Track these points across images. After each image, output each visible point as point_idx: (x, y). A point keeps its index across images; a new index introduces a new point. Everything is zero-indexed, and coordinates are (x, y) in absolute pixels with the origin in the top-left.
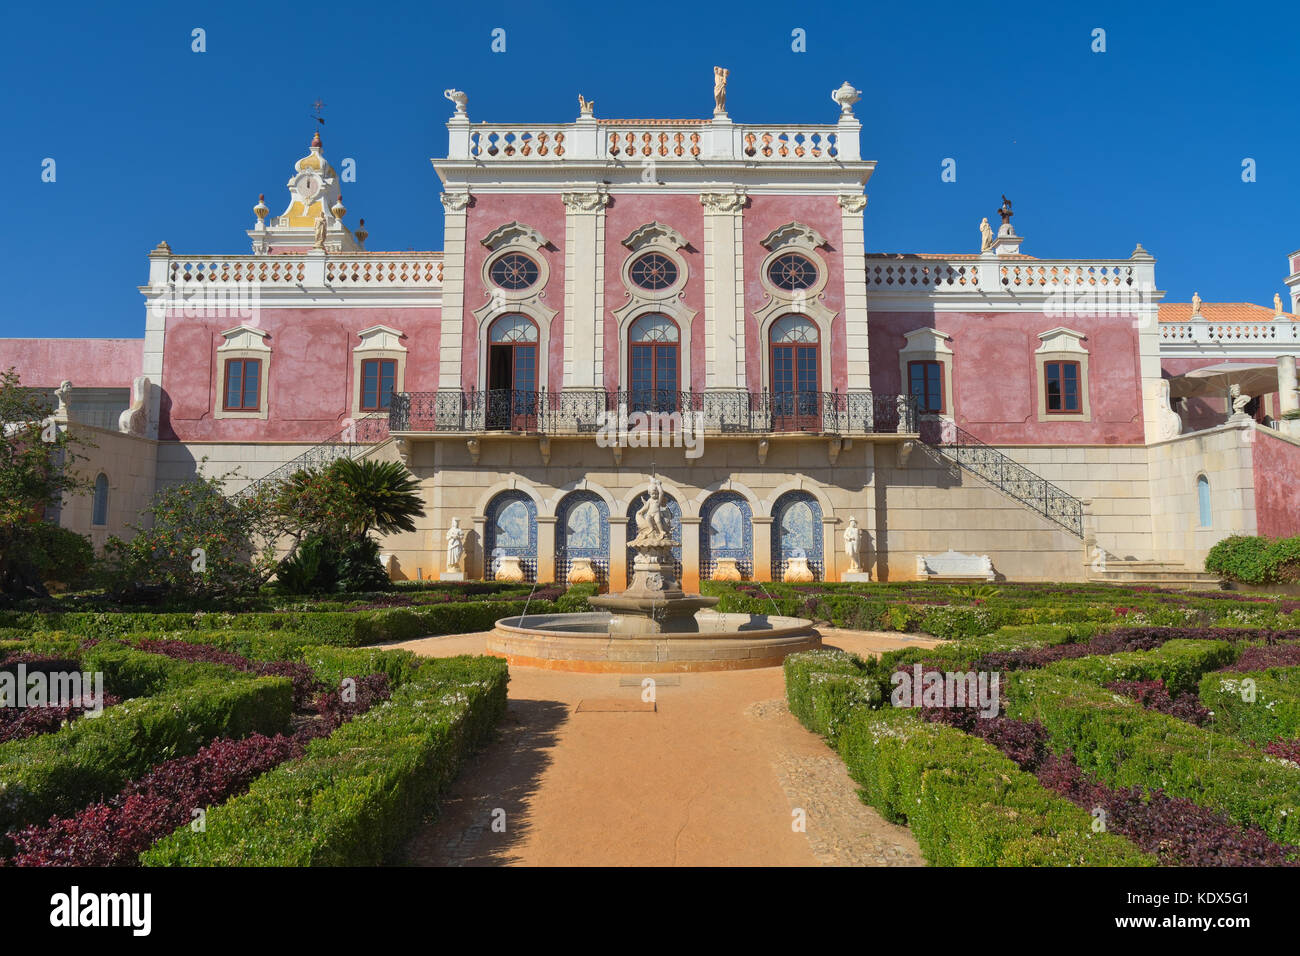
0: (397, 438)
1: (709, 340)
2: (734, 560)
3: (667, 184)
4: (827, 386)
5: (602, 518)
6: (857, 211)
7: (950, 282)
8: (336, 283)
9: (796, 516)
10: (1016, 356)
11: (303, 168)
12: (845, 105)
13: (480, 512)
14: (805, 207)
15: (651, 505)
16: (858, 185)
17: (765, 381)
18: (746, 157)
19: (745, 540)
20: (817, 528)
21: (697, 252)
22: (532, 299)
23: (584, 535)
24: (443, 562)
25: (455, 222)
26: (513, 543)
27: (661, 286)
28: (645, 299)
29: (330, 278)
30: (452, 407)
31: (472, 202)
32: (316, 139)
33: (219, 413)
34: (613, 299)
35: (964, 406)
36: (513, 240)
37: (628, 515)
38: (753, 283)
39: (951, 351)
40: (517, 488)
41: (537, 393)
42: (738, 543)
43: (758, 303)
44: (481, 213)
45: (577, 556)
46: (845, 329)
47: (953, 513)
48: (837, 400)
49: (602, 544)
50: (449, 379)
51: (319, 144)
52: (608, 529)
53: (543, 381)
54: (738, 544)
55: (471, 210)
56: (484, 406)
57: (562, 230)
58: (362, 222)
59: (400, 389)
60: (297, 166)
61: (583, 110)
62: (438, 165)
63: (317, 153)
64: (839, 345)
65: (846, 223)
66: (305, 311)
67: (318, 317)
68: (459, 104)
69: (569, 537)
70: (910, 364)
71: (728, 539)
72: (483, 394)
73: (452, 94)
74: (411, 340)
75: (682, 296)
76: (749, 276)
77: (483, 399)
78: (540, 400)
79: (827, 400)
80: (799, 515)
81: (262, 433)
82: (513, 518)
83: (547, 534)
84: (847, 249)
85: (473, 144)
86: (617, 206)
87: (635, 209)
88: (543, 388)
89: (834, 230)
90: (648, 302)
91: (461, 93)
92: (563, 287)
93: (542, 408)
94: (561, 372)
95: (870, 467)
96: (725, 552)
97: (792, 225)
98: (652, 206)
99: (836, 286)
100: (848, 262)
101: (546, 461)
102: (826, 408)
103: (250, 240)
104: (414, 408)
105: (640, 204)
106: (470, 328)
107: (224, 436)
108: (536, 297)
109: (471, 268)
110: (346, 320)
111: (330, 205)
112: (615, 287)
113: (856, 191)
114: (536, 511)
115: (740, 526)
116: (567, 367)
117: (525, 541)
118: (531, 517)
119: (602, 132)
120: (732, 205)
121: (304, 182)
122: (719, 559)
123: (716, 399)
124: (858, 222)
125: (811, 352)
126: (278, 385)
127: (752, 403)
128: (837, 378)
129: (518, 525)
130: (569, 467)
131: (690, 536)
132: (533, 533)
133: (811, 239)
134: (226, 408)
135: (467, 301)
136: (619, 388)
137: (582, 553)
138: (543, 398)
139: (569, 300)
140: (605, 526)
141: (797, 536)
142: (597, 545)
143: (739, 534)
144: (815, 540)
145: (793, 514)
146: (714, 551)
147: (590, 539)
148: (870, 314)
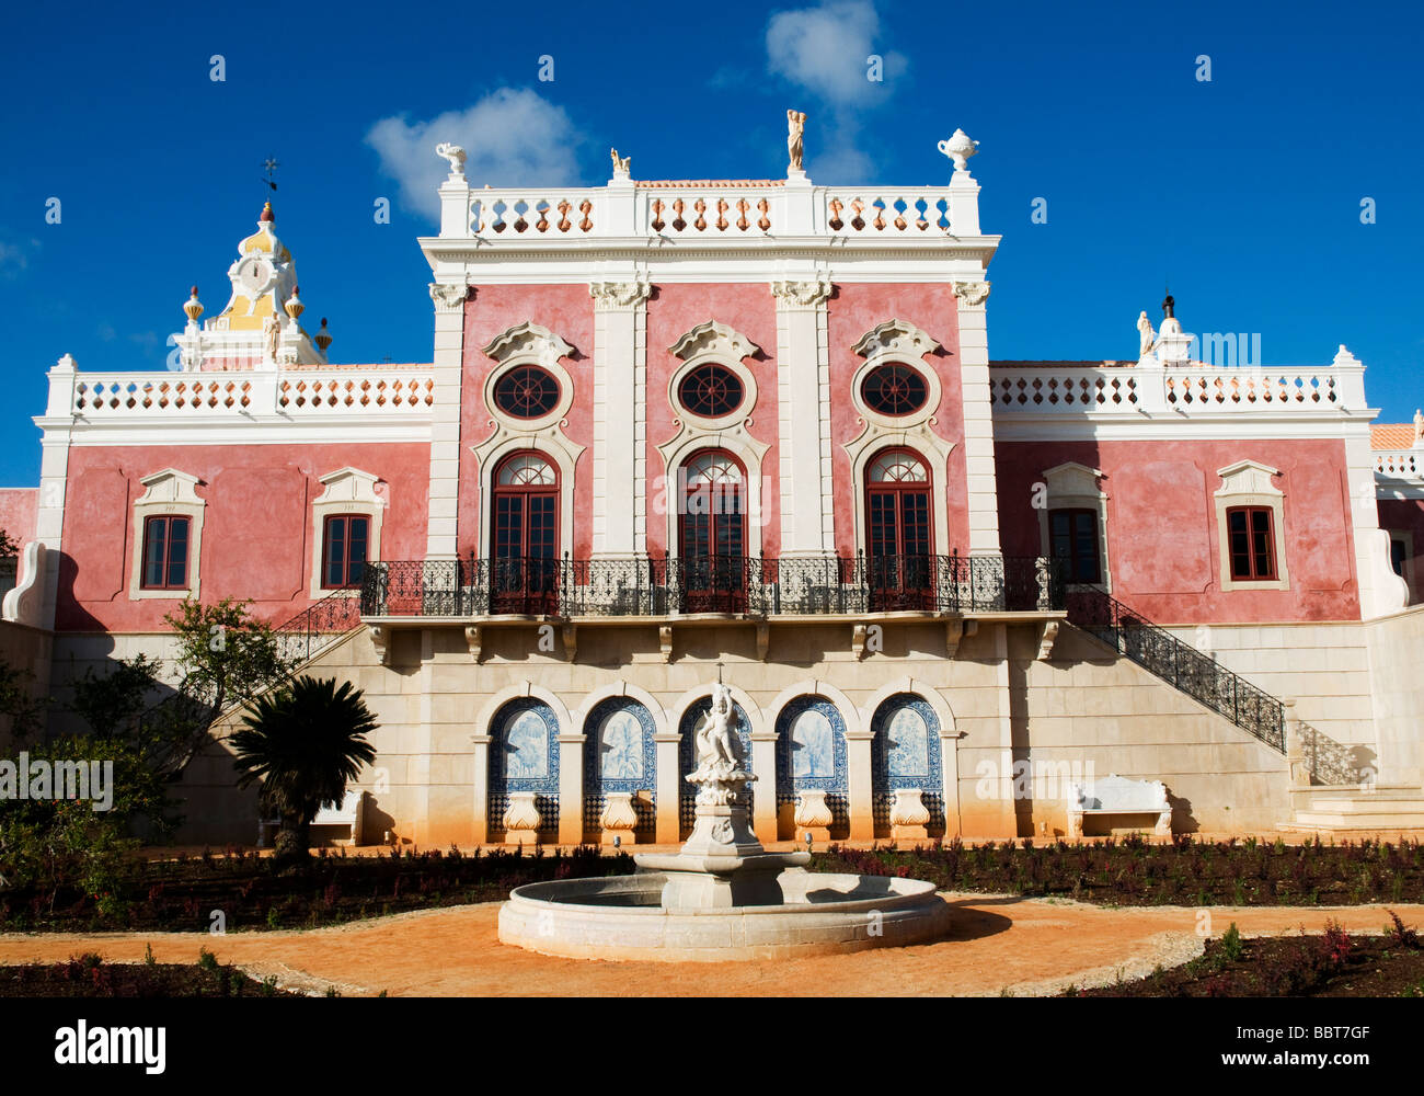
0: (372, 624)
1: (785, 485)
2: (823, 793)
4: (942, 547)
5: (646, 736)
6: (978, 303)
7: (1101, 399)
8: (291, 409)
9: (904, 730)
11: (248, 250)
12: (959, 162)
13: (482, 729)
14: (909, 299)
15: (715, 721)
16: (978, 268)
17: (859, 541)
18: (832, 232)
19: (837, 764)
20: (933, 745)
21: (770, 359)
22: (550, 431)
23: (623, 761)
25: (447, 322)
26: (524, 772)
27: (721, 410)
28: (702, 427)
29: (284, 403)
30: (442, 579)
31: (471, 296)
32: (266, 212)
33: (134, 592)
34: (659, 428)
36: (528, 349)
37: (681, 730)
38: (843, 406)
39: (1105, 495)
40: (532, 694)
41: (559, 562)
42: (826, 769)
43: (849, 433)
44: (483, 310)
45: (613, 790)
46: (964, 466)
47: (1115, 722)
48: (956, 566)
49: (646, 773)
50: (441, 545)
51: (270, 217)
52: (654, 752)
53: (566, 544)
54: (827, 771)
55: (471, 306)
56: (487, 580)
58: (324, 323)
59: (375, 556)
60: (242, 247)
61: (616, 169)
62: (426, 244)
63: (268, 232)
65: (965, 320)
66: (250, 447)
67: (267, 454)
68: (455, 164)
69: (604, 755)
70: (1051, 514)
71: (814, 764)
72: (486, 563)
73: (445, 150)
74: (387, 485)
75: (749, 424)
76: (837, 395)
77: (485, 569)
78: (562, 571)
79: (942, 566)
80: (908, 728)
82: (526, 731)
83: (572, 758)
85: (473, 217)
86: (663, 298)
87: (687, 303)
88: (567, 554)
90: (703, 433)
91: (456, 148)
92: (591, 413)
93: (565, 582)
94: (590, 533)
95: (1002, 659)
96: (811, 782)
97: (892, 324)
98: (708, 299)
99: (952, 408)
102: (942, 579)
103: (178, 335)
104: (395, 582)
105: (692, 297)
106: (467, 472)
107: (141, 624)
108: (556, 427)
109: (468, 389)
110: (305, 460)
111: (282, 299)
112: (660, 412)
113: (975, 276)
114: (557, 726)
115: (830, 745)
116: (599, 524)
117: (541, 770)
118: (551, 736)
119: (642, 198)
120: (814, 297)
121: (249, 269)
122: (803, 792)
123: (796, 568)
124: (979, 318)
126: (213, 552)
127: (844, 571)
128: (956, 535)
129: (533, 747)
130: (601, 665)
131: (763, 760)
132: (554, 757)
133: (917, 342)
134: (145, 585)
135: (465, 433)
136: (667, 554)
137: (620, 785)
138: (567, 569)
139: (599, 431)
140: (649, 746)
141: (907, 758)
142: (641, 776)
143: (829, 757)
144: (931, 763)
145: (900, 727)
146: (795, 781)
147: (630, 767)
148: (997, 445)
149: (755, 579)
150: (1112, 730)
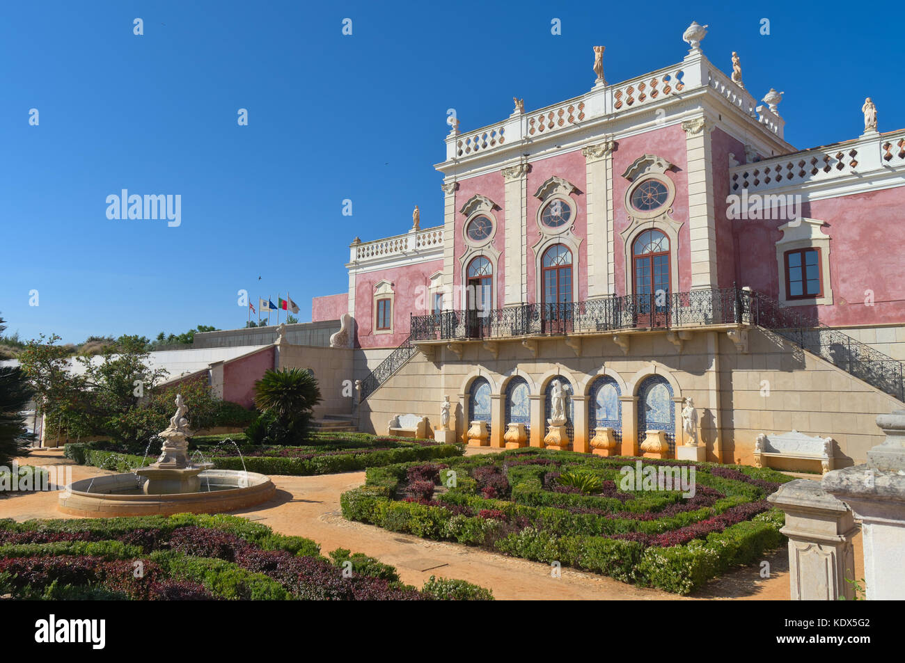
0: (415, 345)
1: (590, 260)
3: (562, 146)
4: (675, 286)
5: (530, 396)
6: (698, 131)
7: (827, 169)
8: (421, 248)
9: (657, 396)
12: (693, 43)
13: (463, 392)
16: (699, 109)
18: (614, 111)
19: (618, 414)
20: (672, 406)
21: (582, 193)
22: (487, 246)
23: (521, 407)
25: (450, 202)
26: (481, 412)
27: (560, 223)
28: (551, 234)
29: (418, 245)
31: (457, 187)
33: (375, 332)
34: (533, 237)
35: (842, 288)
36: (478, 208)
37: (545, 393)
38: (619, 210)
39: (827, 236)
40: (481, 375)
43: (623, 225)
44: (461, 193)
45: (516, 422)
46: (689, 235)
47: (797, 395)
48: (684, 298)
53: (495, 301)
54: (615, 417)
55: (457, 192)
57: (502, 195)
61: (516, 107)
62: (440, 167)
64: (684, 250)
65: (690, 145)
66: (408, 267)
67: (413, 269)
69: (512, 408)
70: (787, 254)
71: (608, 413)
75: (573, 229)
76: (617, 205)
80: (659, 395)
81: (391, 342)
82: (482, 395)
83: (497, 406)
84: (691, 166)
85: (458, 149)
86: (533, 170)
87: (544, 170)
89: (679, 153)
90: (551, 237)
92: (505, 235)
94: (503, 294)
95: (713, 354)
96: (604, 423)
97: (644, 157)
98: (554, 166)
99: (682, 200)
100: (691, 178)
101: (495, 356)
105: (547, 165)
106: (457, 270)
107: (377, 346)
108: (490, 244)
109: (457, 231)
110: (425, 270)
112: (533, 229)
113: (698, 114)
114: (491, 391)
115: (616, 403)
116: (507, 290)
117: (489, 410)
118: (491, 394)
119: (524, 120)
120: (604, 152)
123: (592, 305)
124: (700, 142)
125: (664, 259)
126: (398, 313)
128: (683, 279)
129: (485, 400)
130: (508, 360)
131: (579, 410)
132: (491, 405)
133: (660, 165)
134: (378, 328)
135: (456, 252)
136: (536, 302)
137: (519, 419)
139: (507, 243)
140: (530, 401)
141: (659, 412)
142: (528, 415)
143: (616, 410)
144: (671, 416)
145: (654, 394)
146: (598, 422)
147: (524, 411)
150: (795, 401)
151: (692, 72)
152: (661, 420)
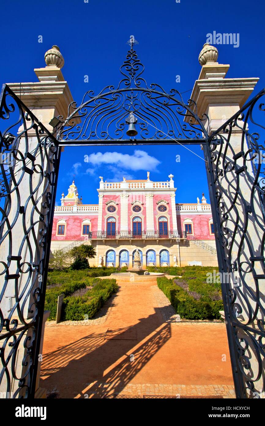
0: (90, 240)
1: (147, 221)
2: (153, 263)
3: (139, 193)
4: (169, 230)
6: (174, 197)
7: (192, 209)
8: (79, 211)
10: (205, 223)
12: (171, 178)
13: (105, 254)
14: (164, 196)
17: (158, 229)
18: (153, 188)
19: (155, 259)
20: (168, 256)
21: (145, 205)
22: (115, 214)
24: (98, 264)
25: (101, 200)
26: (111, 260)
27: (138, 211)
28: (135, 214)
29: (78, 210)
30: (99, 234)
31: (104, 196)
32: (73, 181)
34: (130, 214)
35: (196, 233)
36: (111, 203)
37: (132, 254)
38: (155, 211)
39: (193, 222)
40: (112, 249)
42: (153, 259)
43: (156, 214)
44: (105, 198)
46: (172, 219)
47: (194, 253)
48: (171, 232)
50: (100, 229)
51: (74, 183)
53: (117, 229)
56: (106, 234)
57: (120, 201)
59: (90, 231)
60: (70, 187)
61: (124, 180)
62: (98, 190)
63: (74, 185)
64: (171, 222)
65: (172, 199)
66: (73, 216)
67: (75, 217)
68: (102, 179)
69: (121, 258)
70: (185, 225)
71: (151, 259)
72: (106, 232)
73: (100, 177)
74: (92, 221)
75: (142, 213)
76: (154, 209)
79: (169, 232)
80: (165, 254)
81: (64, 239)
83: (117, 258)
84: (172, 204)
85: (104, 186)
86: (130, 197)
87: (133, 198)
89: (170, 201)
91: (102, 177)
92: (120, 212)
93: (117, 234)
94: (120, 228)
95: (178, 245)
96: (151, 261)
97: (162, 200)
98: (136, 197)
99: (170, 211)
100: (172, 206)
101: (117, 244)
102: (169, 234)
103: (61, 200)
104: (93, 235)
105: (134, 196)
106: (103, 220)
107: (57, 240)
109: (104, 209)
110: (80, 218)
111: (76, 194)
112: (130, 212)
113: (173, 193)
114: (115, 253)
115: (154, 256)
116: (121, 227)
117: (113, 259)
118: (115, 255)
119: (127, 183)
120: (151, 196)
121: (71, 189)
122: (150, 263)
123: (149, 232)
124: (174, 199)
125: (166, 223)
126: (68, 230)
127: (155, 232)
128: (171, 228)
129: (112, 256)
131: (144, 258)
132: (115, 258)
133: (165, 202)
134: (58, 234)
135: (103, 214)
136: (131, 230)
137: (124, 261)
138: (117, 232)
139: (121, 214)
140: (128, 256)
141: (165, 258)
142: (127, 260)
144: (168, 259)
145: (163, 254)
147: (125, 259)
148: (177, 215)
149: (143, 234)
151: (172, 183)
152: (165, 260)
